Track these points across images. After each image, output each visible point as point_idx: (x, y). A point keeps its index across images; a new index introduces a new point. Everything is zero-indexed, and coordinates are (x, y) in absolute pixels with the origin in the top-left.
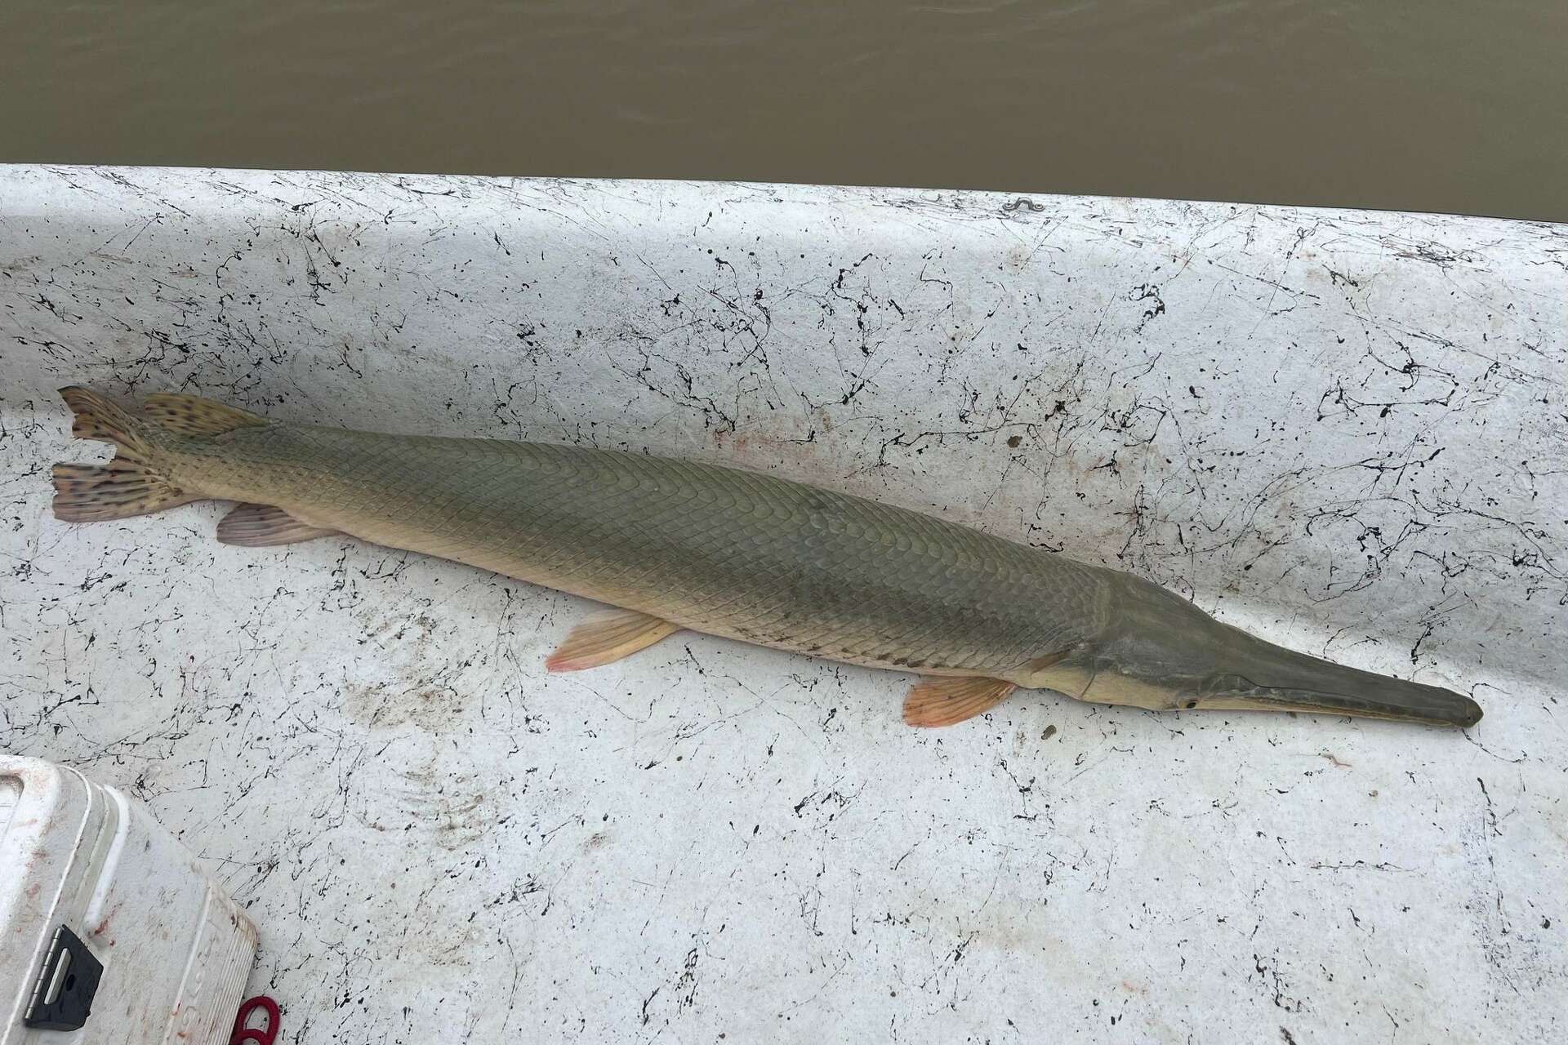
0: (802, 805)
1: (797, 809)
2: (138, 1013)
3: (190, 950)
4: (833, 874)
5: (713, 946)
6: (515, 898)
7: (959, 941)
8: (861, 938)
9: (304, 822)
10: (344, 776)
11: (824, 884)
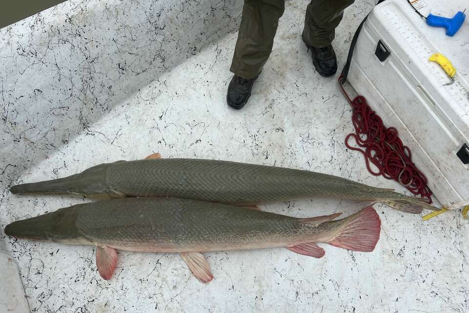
0: (354, 310)
1: (354, 309)
2: (450, 168)
3: (454, 187)
4: (336, 297)
5: (351, 264)
6: (401, 250)
7: (299, 297)
8: (320, 285)
9: (462, 240)
10: (465, 255)
11: (336, 293)
